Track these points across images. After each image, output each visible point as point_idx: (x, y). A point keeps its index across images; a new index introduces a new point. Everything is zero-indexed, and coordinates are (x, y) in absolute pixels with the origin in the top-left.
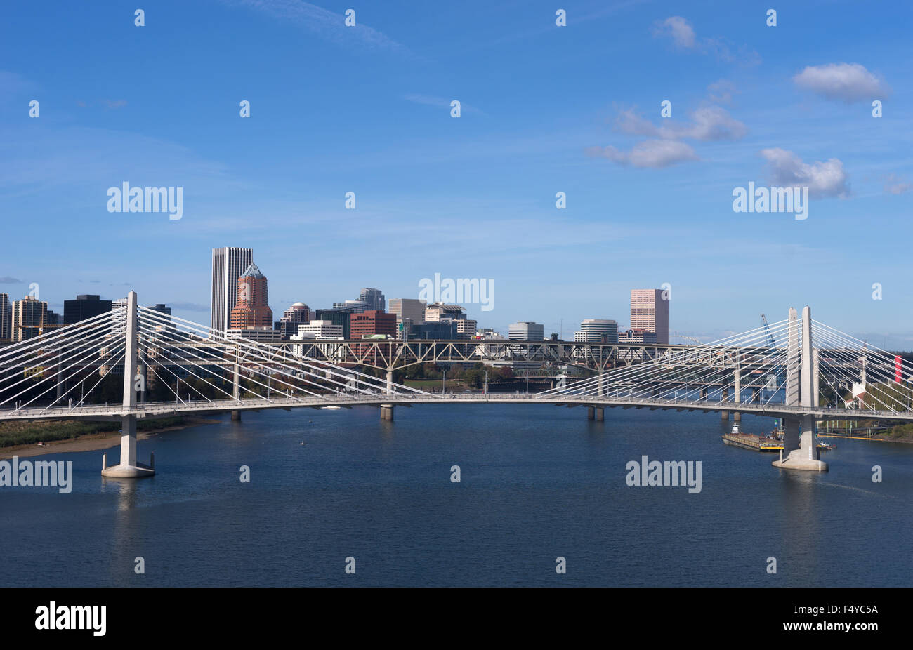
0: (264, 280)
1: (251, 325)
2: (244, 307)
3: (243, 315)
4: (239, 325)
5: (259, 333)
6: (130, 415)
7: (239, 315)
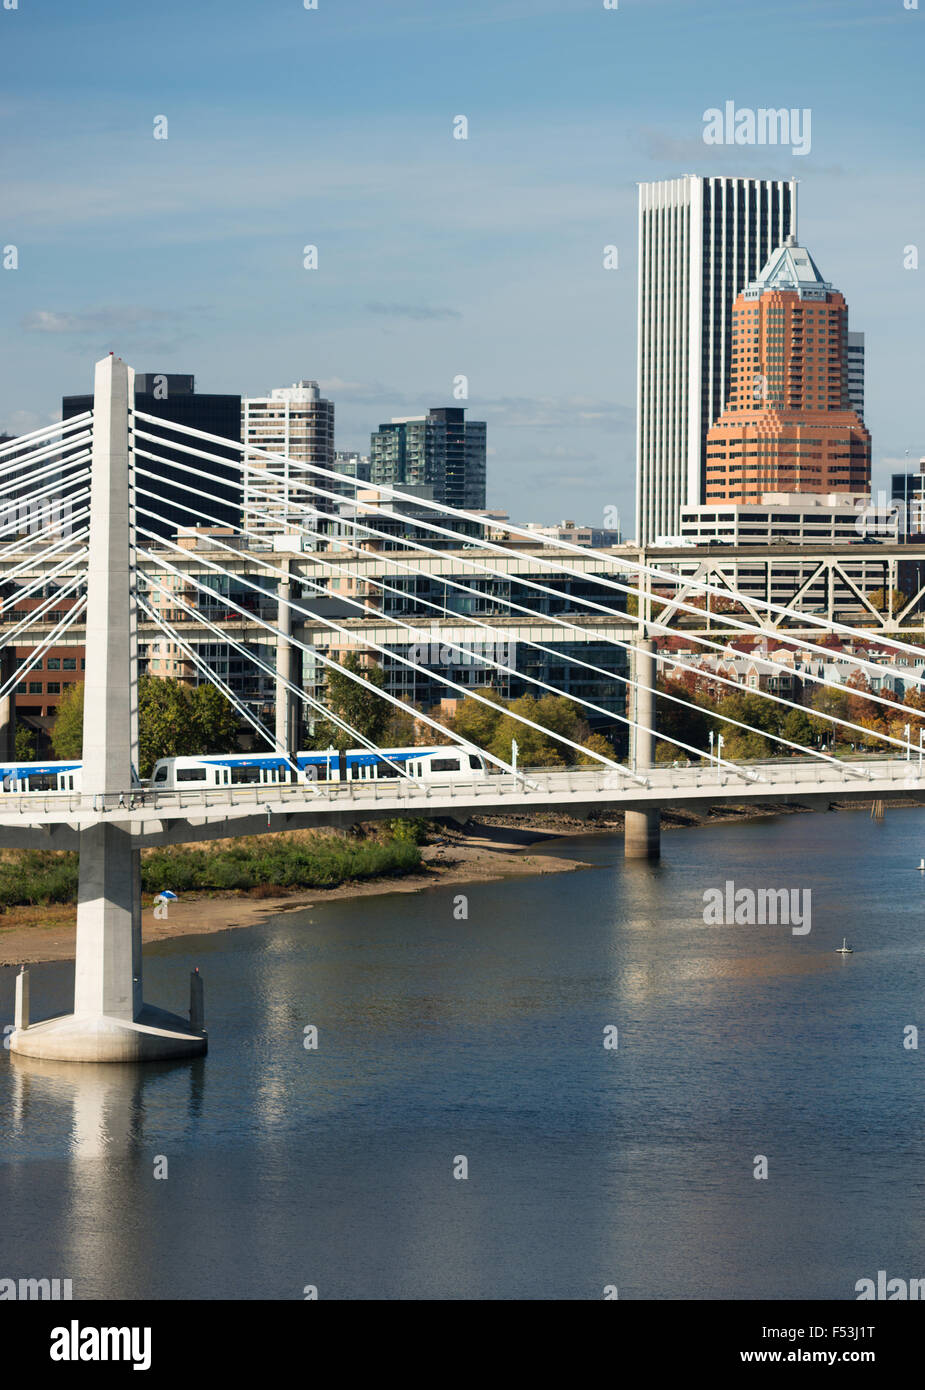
0: (836, 310)
1: (785, 484)
2: (758, 415)
3: (752, 448)
4: (737, 487)
5: (809, 518)
6: (108, 827)
7: (738, 448)
